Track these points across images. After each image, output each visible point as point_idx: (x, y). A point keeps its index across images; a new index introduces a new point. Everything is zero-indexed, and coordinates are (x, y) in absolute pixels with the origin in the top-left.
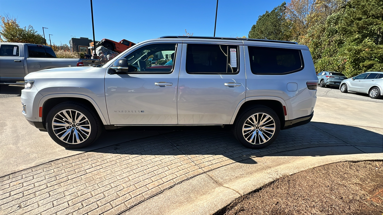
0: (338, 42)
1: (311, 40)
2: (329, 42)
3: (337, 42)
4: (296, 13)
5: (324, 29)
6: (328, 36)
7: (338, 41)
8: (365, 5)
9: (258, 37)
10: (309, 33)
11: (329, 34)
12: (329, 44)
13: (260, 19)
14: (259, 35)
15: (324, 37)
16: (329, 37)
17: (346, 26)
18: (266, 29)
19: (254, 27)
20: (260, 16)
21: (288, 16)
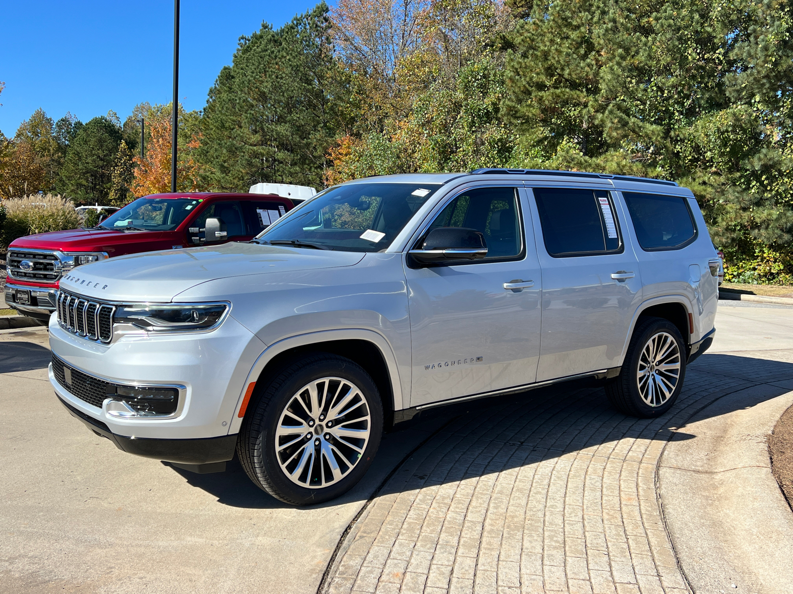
0: (498, 146)
1: (426, 135)
2: (475, 143)
3: (495, 147)
4: (359, 41)
5: (457, 106)
6: (471, 127)
7: (497, 144)
8: (550, 50)
9: (253, 115)
10: (418, 114)
11: (473, 122)
12: (476, 152)
13: (246, 51)
14: (253, 106)
15: (460, 129)
16: (474, 129)
17: (514, 103)
18: (276, 88)
19: (227, 76)
20: (242, 38)
21: (339, 51)
